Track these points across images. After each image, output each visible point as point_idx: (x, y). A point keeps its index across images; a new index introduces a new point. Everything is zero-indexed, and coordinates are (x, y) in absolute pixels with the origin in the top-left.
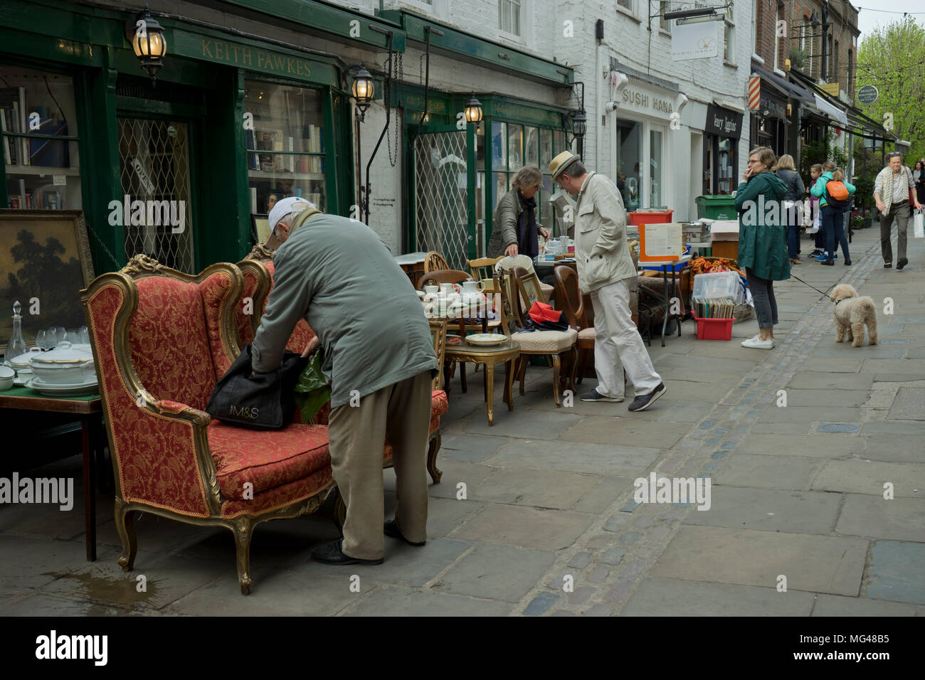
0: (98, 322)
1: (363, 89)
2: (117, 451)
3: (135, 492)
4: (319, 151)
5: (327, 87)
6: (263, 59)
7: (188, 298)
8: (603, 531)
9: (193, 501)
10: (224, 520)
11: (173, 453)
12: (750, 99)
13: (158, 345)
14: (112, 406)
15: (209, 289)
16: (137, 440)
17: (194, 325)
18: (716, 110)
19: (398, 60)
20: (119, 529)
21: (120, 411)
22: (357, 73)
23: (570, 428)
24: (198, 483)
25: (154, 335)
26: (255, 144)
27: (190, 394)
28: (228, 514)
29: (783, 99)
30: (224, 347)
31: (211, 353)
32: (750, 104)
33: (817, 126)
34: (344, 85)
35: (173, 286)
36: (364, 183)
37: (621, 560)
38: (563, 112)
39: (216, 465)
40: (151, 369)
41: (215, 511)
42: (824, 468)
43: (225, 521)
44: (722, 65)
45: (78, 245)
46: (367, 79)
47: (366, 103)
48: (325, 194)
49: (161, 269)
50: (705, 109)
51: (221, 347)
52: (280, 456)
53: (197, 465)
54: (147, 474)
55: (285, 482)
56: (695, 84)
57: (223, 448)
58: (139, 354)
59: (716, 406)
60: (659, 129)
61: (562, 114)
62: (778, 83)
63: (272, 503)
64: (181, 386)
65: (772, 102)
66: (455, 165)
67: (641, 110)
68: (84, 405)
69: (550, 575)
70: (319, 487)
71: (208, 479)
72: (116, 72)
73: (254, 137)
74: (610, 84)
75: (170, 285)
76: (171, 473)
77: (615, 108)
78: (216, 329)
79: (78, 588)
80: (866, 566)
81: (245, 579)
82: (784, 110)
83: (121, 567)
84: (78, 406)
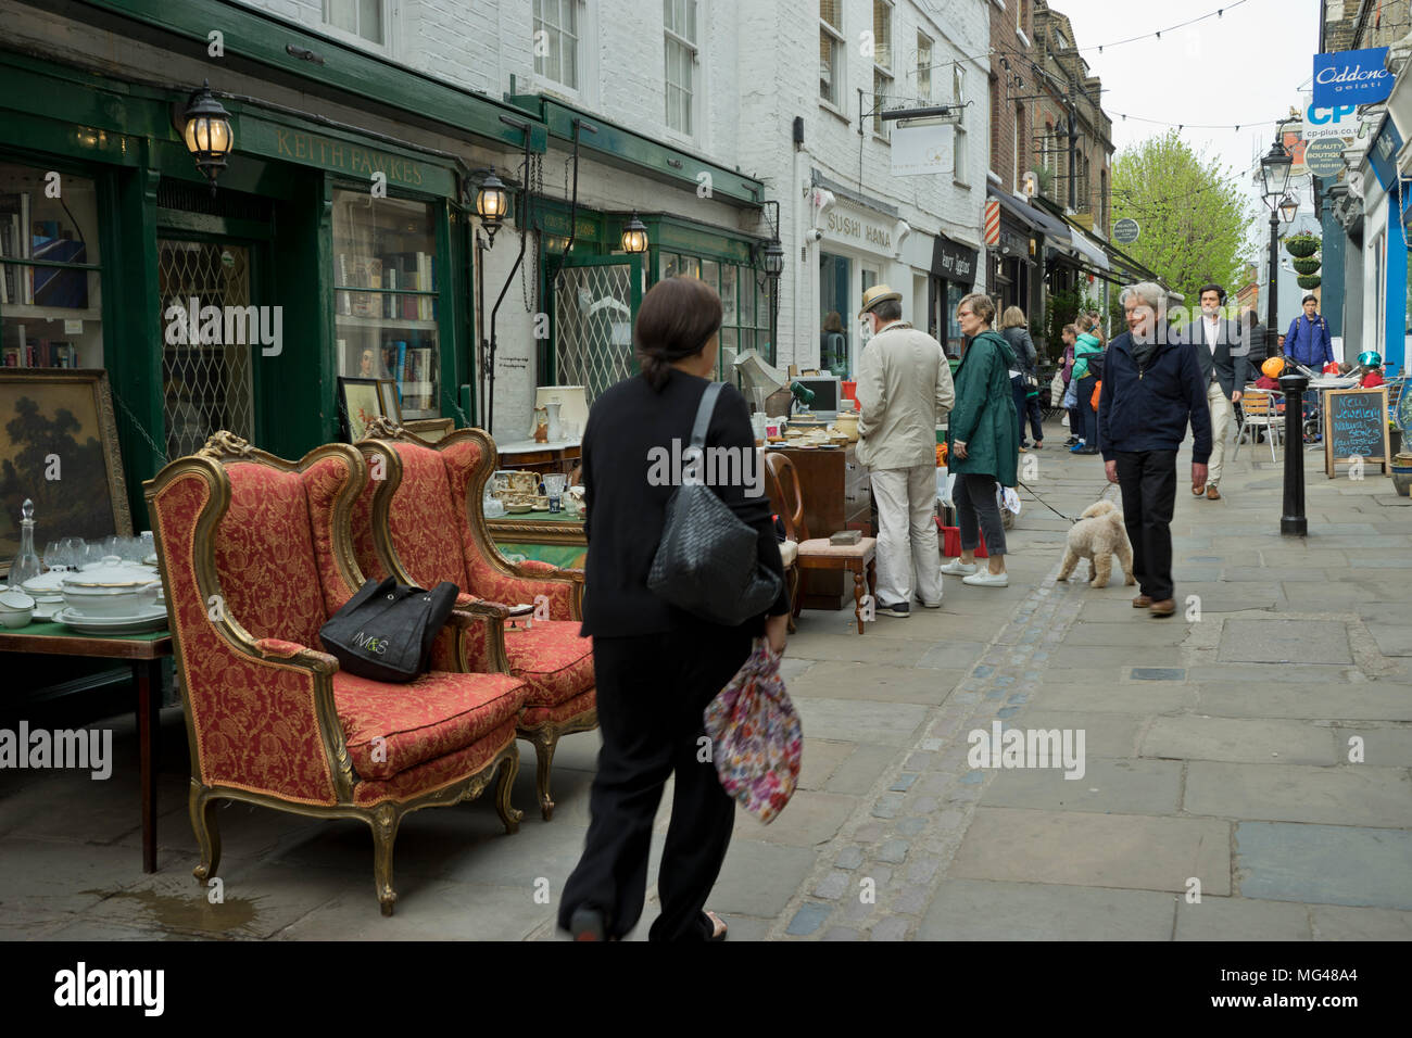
0: (170, 526)
1: (491, 203)
2: (194, 713)
3: (222, 771)
4: (430, 290)
5: (442, 200)
6: (358, 160)
7: (288, 493)
8: (872, 818)
9: (310, 782)
10: (357, 810)
11: (281, 714)
12: (988, 230)
13: (251, 561)
14: (189, 648)
15: (316, 481)
16: (226, 696)
17: (297, 532)
18: (944, 245)
19: (537, 163)
20: (195, 825)
21: (201, 655)
22: (484, 182)
23: (797, 679)
24: (319, 757)
25: (245, 546)
26: (344, 278)
27: (293, 631)
28: (363, 801)
29: (1025, 231)
30: (336, 564)
31: (319, 573)
32: (986, 237)
33: (1065, 269)
34: (464, 197)
35: (269, 477)
36: (487, 336)
37: (905, 857)
38: (752, 241)
39: (345, 730)
40: (241, 594)
41: (343, 796)
42: (1150, 728)
43: (359, 811)
44: (951, 184)
45: (98, 420)
46: (498, 189)
47: (493, 223)
48: (437, 349)
49: (251, 451)
50: (931, 241)
51: (332, 564)
52: (432, 718)
53: (318, 731)
54: (241, 745)
55: (441, 754)
56: (919, 209)
57: (351, 707)
58: (226, 574)
59: (989, 646)
60: (872, 268)
61: (750, 245)
62: (1019, 210)
63: (424, 784)
64: (281, 618)
65: (1012, 236)
66: (613, 312)
67: (850, 241)
68: (144, 648)
69: (813, 878)
70: (484, 762)
71: (334, 750)
72: (158, 174)
73: (343, 267)
74: (811, 205)
75: (263, 474)
76: (277, 744)
77: (818, 237)
78: (326, 538)
79: (140, 911)
80: (1233, 856)
81: (388, 892)
82: (1026, 247)
83: (197, 881)
84: (136, 648)
